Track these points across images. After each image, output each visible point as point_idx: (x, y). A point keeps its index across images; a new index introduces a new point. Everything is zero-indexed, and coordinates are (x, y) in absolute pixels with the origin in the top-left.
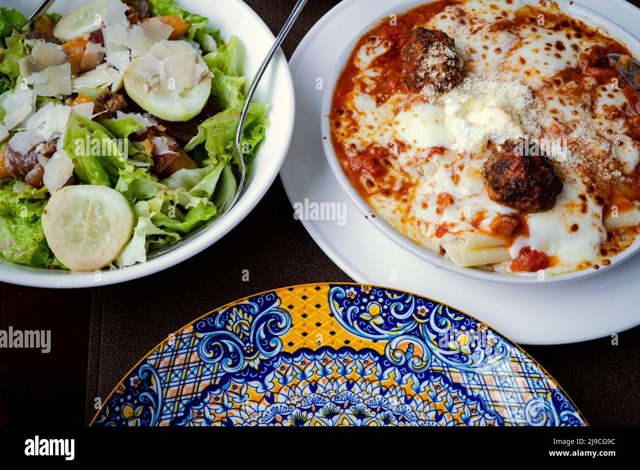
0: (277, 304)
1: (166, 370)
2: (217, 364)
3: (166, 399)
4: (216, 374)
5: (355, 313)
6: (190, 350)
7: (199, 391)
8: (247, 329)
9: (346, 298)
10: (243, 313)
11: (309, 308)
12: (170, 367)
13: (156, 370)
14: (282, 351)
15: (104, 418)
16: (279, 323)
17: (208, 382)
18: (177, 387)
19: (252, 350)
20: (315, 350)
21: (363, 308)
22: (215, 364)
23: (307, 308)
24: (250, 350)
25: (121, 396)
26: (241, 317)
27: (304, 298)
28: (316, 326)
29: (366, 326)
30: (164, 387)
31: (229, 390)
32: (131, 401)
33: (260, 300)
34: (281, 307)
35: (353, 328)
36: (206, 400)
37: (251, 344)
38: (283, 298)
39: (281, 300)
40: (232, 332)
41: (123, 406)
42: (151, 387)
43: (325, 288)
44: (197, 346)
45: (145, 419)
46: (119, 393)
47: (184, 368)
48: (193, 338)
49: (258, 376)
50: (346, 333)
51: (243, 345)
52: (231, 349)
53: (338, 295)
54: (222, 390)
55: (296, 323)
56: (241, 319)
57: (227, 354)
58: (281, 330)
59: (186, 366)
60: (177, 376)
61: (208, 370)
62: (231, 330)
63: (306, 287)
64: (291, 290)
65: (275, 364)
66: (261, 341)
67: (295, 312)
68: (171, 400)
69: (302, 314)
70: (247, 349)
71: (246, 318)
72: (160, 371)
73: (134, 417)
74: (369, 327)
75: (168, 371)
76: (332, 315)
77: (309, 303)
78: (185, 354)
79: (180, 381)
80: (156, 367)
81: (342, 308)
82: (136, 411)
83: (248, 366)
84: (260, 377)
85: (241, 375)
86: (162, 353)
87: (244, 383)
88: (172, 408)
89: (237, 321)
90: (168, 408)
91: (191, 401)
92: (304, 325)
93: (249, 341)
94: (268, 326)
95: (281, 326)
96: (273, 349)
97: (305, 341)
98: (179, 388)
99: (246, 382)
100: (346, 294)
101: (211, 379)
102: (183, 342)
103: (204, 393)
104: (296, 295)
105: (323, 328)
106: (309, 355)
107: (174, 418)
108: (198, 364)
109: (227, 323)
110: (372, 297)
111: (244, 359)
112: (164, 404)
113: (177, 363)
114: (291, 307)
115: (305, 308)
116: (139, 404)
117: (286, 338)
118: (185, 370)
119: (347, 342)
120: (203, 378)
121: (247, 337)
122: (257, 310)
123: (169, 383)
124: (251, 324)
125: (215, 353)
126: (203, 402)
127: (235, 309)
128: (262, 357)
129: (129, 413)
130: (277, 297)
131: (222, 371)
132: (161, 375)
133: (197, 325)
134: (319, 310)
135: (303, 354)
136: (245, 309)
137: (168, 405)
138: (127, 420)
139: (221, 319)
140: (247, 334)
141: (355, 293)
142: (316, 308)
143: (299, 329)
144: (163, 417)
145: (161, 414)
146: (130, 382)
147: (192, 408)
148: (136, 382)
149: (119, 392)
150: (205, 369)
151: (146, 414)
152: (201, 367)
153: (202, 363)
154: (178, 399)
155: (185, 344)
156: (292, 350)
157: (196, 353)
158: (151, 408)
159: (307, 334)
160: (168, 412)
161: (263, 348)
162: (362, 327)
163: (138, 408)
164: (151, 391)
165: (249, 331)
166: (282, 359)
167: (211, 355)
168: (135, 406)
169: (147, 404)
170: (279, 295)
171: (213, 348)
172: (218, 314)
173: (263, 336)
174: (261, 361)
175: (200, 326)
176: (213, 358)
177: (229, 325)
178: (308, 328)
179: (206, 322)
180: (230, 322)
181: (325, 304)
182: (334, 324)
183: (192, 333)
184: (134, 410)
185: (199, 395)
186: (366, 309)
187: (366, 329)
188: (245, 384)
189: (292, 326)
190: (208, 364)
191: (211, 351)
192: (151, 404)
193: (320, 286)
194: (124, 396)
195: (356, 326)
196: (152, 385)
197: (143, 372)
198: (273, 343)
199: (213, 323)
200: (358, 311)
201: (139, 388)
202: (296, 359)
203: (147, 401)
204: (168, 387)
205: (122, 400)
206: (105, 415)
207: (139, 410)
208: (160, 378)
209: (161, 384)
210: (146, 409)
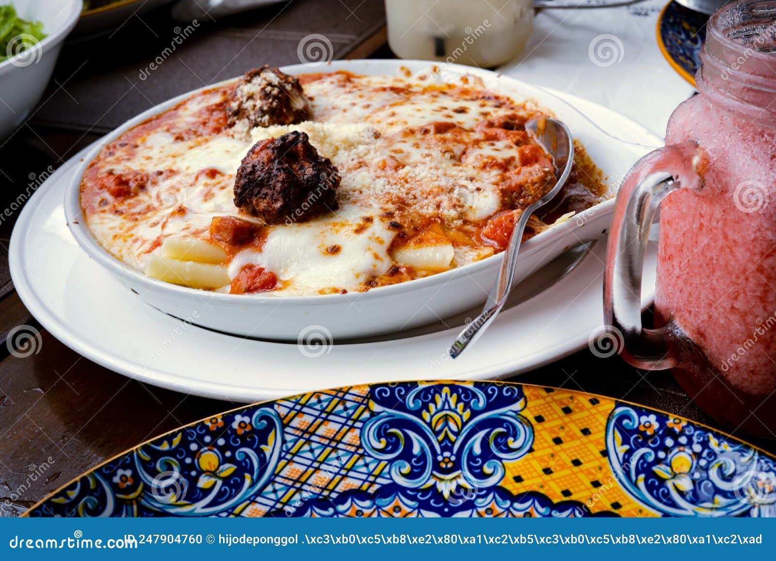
0: (517, 406)
1: (299, 433)
2: (383, 463)
3: (277, 475)
4: (377, 477)
5: (645, 461)
6: (350, 423)
7: (337, 489)
8: (455, 429)
9: (637, 431)
10: (459, 400)
11: (570, 430)
12: (308, 433)
13: (284, 426)
14: (499, 484)
15: (165, 447)
16: (511, 439)
17: (357, 484)
18: (304, 468)
19: (450, 465)
20: (555, 501)
21: (661, 455)
22: (381, 461)
23: (567, 429)
24: (447, 463)
25: (209, 432)
26: (453, 406)
27: (567, 411)
28: (571, 464)
29: (658, 488)
30: (284, 458)
31: (385, 509)
32: (222, 449)
33: (493, 390)
34: (524, 413)
35: (635, 485)
36: (341, 508)
37: (452, 454)
38: (531, 400)
39: (526, 402)
40: (429, 424)
41: (206, 448)
42: (263, 447)
43: (607, 404)
44: (364, 422)
45: (231, 487)
46: (208, 426)
47: (328, 445)
48: (363, 407)
49: (443, 507)
50: (619, 491)
51: (438, 450)
52: (416, 450)
53: (625, 422)
54: (374, 504)
55: (539, 449)
56: (450, 409)
57: (407, 455)
58: (510, 450)
59: (334, 444)
60: (312, 451)
61: (366, 465)
62: (428, 420)
63: (575, 395)
64: (548, 391)
65: (480, 500)
66: (471, 457)
67: (545, 429)
68: (286, 482)
69: (554, 436)
70: (443, 461)
71: (459, 410)
72: (287, 429)
73: (213, 474)
74: (663, 492)
75: (301, 437)
76: (605, 453)
77: (572, 421)
78: (340, 426)
79: (314, 461)
80: (285, 421)
81: (627, 447)
82: (221, 468)
83: (434, 486)
84: (446, 510)
85: (416, 496)
86: (303, 406)
87: (415, 509)
88: (280, 494)
89: (443, 409)
90: (275, 491)
91: (317, 499)
92: (553, 456)
93: (450, 449)
94: (492, 437)
95: (512, 444)
96: (487, 476)
97: (545, 482)
98: (306, 471)
99: (419, 508)
100: (640, 423)
101: (365, 481)
102: (344, 404)
103: (343, 497)
104: (554, 401)
105: (582, 471)
106: (543, 506)
107: (278, 509)
108: (353, 449)
109: (425, 407)
110: (683, 440)
111: (432, 474)
112: (271, 481)
113: (320, 431)
114: (540, 419)
115: (563, 428)
116: (232, 460)
117: (515, 468)
118: (329, 449)
119: (616, 505)
120: (351, 474)
121: (450, 441)
122: (482, 404)
123: (294, 455)
124: (464, 424)
125: (388, 445)
126: (334, 508)
127: (446, 390)
128: (462, 482)
129: (209, 463)
130: (521, 395)
131: (388, 476)
132: (288, 438)
133: (377, 390)
134: (585, 439)
135: (533, 502)
136: (463, 396)
137: (277, 486)
138: (200, 472)
139: (417, 396)
140: (452, 437)
141: (656, 426)
142: (580, 434)
143: (541, 460)
144: (259, 499)
145: (259, 493)
146: (234, 420)
147: (312, 509)
148: (243, 425)
149: (209, 424)
150: (361, 462)
151: (235, 481)
152: (356, 456)
153: (361, 451)
154: (298, 485)
155: (346, 409)
156: (515, 489)
157: (357, 432)
158: (247, 476)
159: (551, 472)
160: (273, 496)
161: (471, 469)
162: (650, 488)
163: (227, 465)
164: (260, 452)
165: (457, 434)
166: (494, 497)
167: (381, 445)
168: (225, 460)
169: (243, 468)
170: (527, 393)
171: (389, 436)
172: (417, 386)
173: (477, 450)
174: (459, 487)
175: (380, 392)
176: (383, 451)
177: (428, 411)
178: (567, 435)
179: (393, 390)
180: (432, 406)
181: (599, 432)
182: (604, 470)
183: (365, 398)
184: (220, 465)
185: (334, 495)
186: (666, 458)
187: (658, 493)
188: (416, 511)
189: (531, 450)
190: (370, 456)
191: (383, 440)
192: (251, 472)
193: (599, 399)
194: (215, 435)
195: (641, 484)
196: (266, 444)
197: (262, 417)
198: (488, 466)
199: (403, 397)
200: (651, 459)
201: (243, 437)
202: (516, 505)
203: (246, 463)
204: (290, 461)
205: (208, 439)
206: (171, 444)
207: (228, 469)
208: (284, 442)
209: (281, 451)
210: (239, 473)
